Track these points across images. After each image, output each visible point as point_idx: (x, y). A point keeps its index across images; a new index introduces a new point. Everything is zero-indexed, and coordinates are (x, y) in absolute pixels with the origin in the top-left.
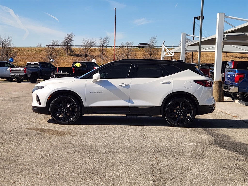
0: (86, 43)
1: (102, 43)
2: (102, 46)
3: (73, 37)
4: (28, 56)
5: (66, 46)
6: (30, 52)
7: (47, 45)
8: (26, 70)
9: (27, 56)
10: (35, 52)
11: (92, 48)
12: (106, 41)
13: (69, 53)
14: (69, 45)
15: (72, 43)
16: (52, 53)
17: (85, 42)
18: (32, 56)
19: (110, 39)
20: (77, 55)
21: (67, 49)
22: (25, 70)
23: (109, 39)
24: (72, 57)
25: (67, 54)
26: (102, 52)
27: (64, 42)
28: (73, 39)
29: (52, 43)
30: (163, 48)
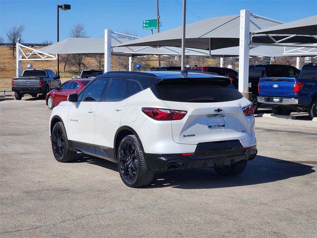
30: (19, 47)
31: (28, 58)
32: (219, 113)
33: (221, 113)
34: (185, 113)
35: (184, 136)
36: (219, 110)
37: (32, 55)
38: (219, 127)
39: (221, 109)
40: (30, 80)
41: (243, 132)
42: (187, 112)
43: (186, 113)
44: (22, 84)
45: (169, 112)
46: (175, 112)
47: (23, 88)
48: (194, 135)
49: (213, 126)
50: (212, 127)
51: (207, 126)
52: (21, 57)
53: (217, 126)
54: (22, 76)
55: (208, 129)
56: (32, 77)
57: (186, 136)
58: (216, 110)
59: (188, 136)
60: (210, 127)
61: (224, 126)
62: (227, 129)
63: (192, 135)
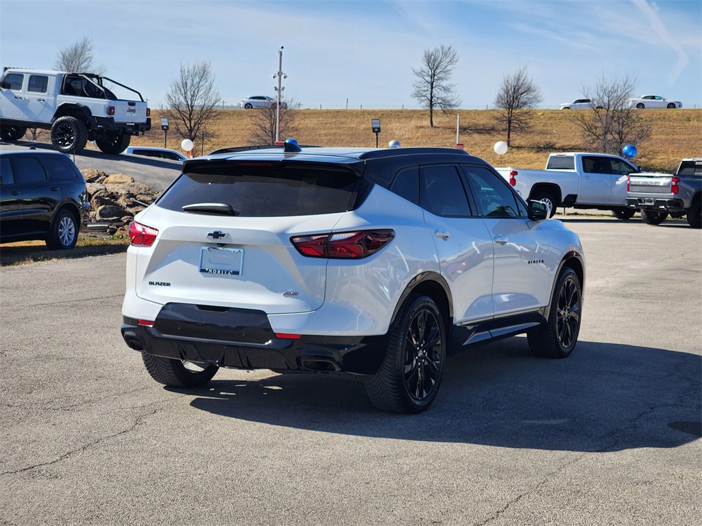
4: (686, 137)
6: (691, 122)
8: (678, 184)
9: (682, 137)
18: (697, 135)
22: (674, 183)
34: (156, 232)
35: (151, 283)
36: (217, 235)
38: (224, 273)
39: (223, 233)
41: (287, 294)
42: (158, 230)
43: (158, 235)
46: (145, 230)
48: (168, 284)
49: (210, 271)
50: (208, 272)
51: (197, 268)
53: (219, 272)
55: (200, 276)
57: (153, 284)
58: (210, 234)
59: (158, 283)
60: (202, 271)
61: (236, 273)
62: (246, 281)
63: (164, 284)
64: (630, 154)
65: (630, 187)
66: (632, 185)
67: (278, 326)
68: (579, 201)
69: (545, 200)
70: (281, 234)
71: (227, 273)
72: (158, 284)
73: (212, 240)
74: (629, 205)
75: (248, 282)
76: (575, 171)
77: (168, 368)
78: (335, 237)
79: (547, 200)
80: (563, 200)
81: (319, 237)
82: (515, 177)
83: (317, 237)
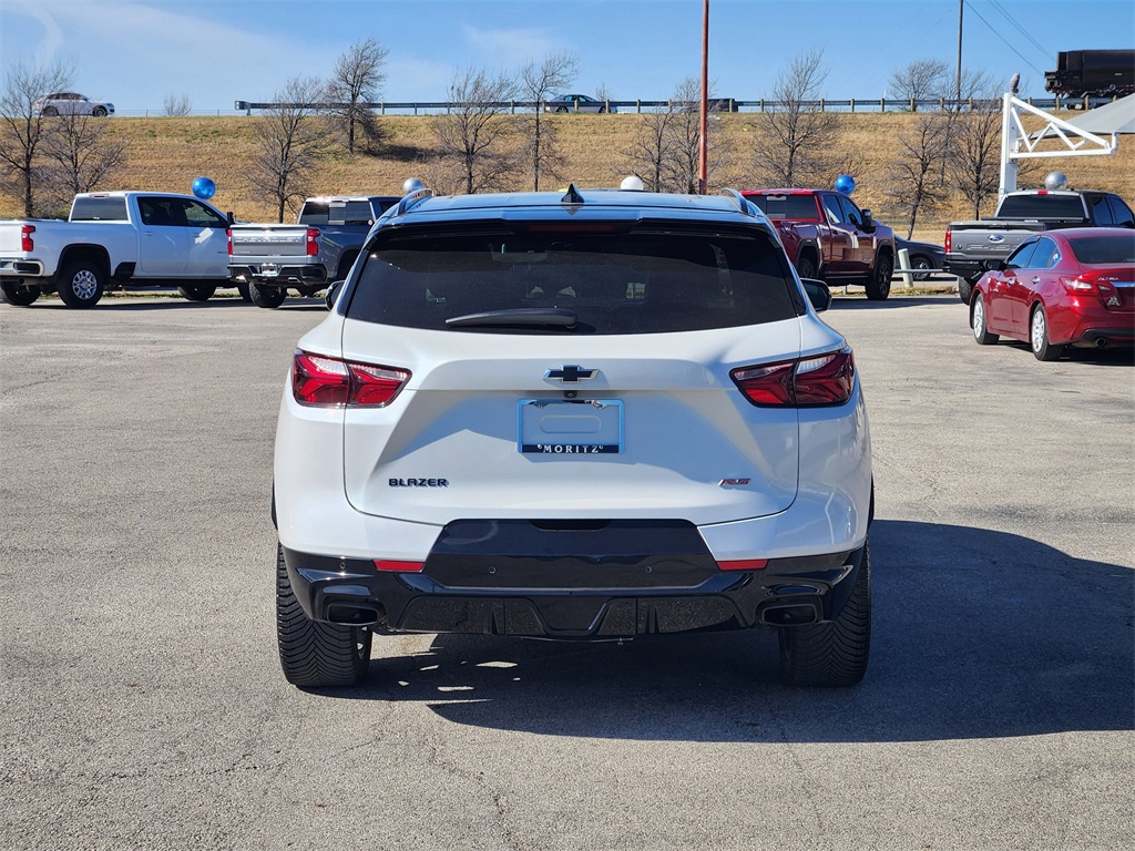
0: (470, 88)
1: (535, 89)
2: (538, 104)
3: (384, 60)
4: (154, 162)
5: (348, 106)
7: (243, 105)
8: (317, 239)
10: (188, 142)
11: (502, 113)
12: (557, 78)
13: (362, 139)
14: (360, 99)
15: (377, 91)
16: (289, 142)
17: (462, 85)
19: (575, 68)
20: (407, 154)
21: (352, 123)
22: (310, 239)
23: (570, 66)
24: (377, 165)
25: (351, 149)
26: (538, 134)
27: (333, 88)
28: (379, 71)
29: (287, 94)
30: (1013, 110)
31: (1034, 151)
32: (571, 386)
33: (580, 385)
34: (403, 376)
35: (393, 483)
36: (571, 373)
37: (1045, 138)
38: (581, 450)
39: (586, 367)
40: (1011, 232)
41: (729, 483)
42: (408, 372)
43: (408, 380)
44: (980, 247)
45: (341, 370)
46: (362, 371)
47: (981, 262)
48: (442, 482)
49: (549, 448)
50: (542, 450)
51: (515, 446)
52: (1017, 145)
53: (569, 449)
54: (996, 215)
55: (524, 460)
56: (1028, 222)
57: (401, 483)
58: (554, 374)
59: (412, 482)
60: (528, 449)
61: (612, 449)
62: (634, 464)
63: (431, 482)
64: (205, 192)
65: (234, 247)
66: (236, 244)
67: (724, 547)
68: (138, 273)
69: (84, 274)
70: (715, 365)
71: (590, 449)
72: (415, 482)
73: (559, 385)
74: (234, 277)
75: (638, 465)
76: (129, 222)
77: (343, 651)
78: (804, 367)
79: (87, 273)
80: (113, 273)
81: (778, 367)
82: (32, 236)
83: (773, 368)
